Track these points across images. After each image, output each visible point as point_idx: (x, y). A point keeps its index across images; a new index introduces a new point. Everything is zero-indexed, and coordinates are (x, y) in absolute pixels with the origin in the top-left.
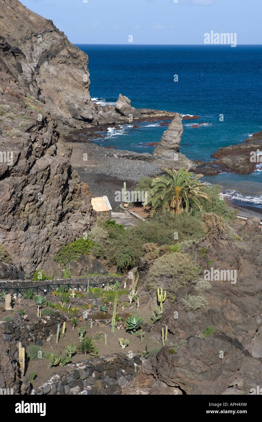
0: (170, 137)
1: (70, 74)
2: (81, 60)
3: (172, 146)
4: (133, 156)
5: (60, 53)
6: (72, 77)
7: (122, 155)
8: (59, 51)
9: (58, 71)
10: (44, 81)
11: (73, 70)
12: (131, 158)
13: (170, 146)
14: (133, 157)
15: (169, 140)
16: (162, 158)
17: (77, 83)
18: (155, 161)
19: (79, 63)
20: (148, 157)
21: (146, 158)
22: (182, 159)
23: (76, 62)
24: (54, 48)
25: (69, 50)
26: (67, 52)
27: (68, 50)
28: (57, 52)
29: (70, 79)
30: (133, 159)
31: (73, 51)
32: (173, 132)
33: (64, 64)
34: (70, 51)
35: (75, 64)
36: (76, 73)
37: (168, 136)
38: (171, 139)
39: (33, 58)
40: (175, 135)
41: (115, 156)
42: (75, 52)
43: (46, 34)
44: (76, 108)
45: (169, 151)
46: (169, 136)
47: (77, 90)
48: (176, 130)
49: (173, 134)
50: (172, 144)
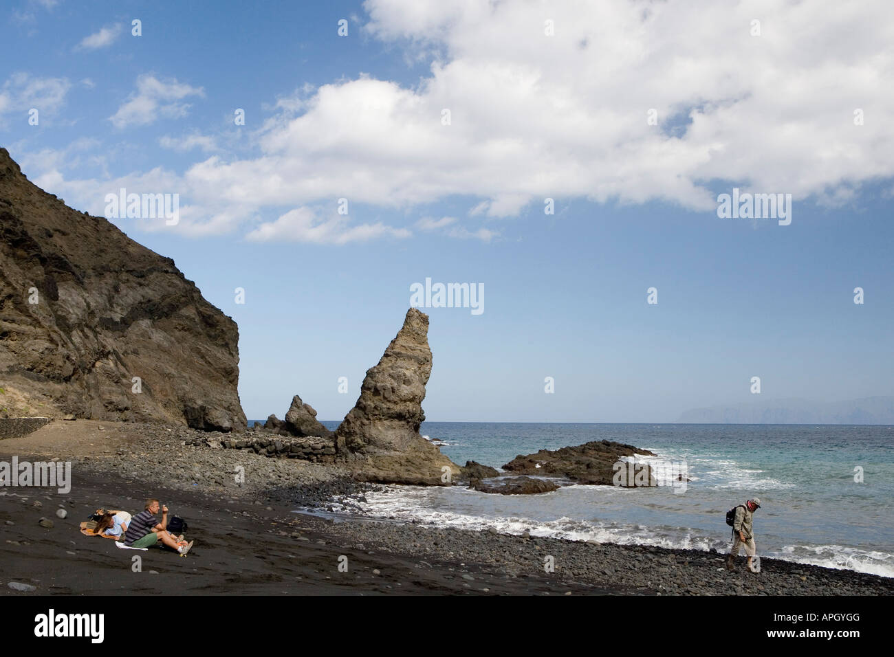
0: (393, 377)
1: (199, 352)
2: (222, 330)
3: (398, 408)
4: (270, 443)
5: (179, 310)
6: (203, 357)
7: (236, 441)
8: (178, 306)
9: (172, 342)
10: (135, 352)
11: (206, 346)
12: (263, 451)
13: (391, 405)
14: (271, 448)
15: (389, 386)
16: (364, 449)
17: (212, 371)
18: (344, 460)
19: (219, 336)
20: (320, 446)
21: (316, 452)
22: (430, 456)
23: (213, 333)
24: (168, 300)
25: (200, 309)
26: (194, 311)
27: (197, 308)
28: (174, 308)
29: (197, 359)
30: (270, 454)
31: (208, 313)
32: (399, 362)
33: (187, 333)
34: (201, 312)
35: (210, 336)
36: (210, 351)
37: (384, 374)
38: (395, 385)
39: (114, 305)
40: (408, 373)
41: (214, 445)
42: (212, 314)
43: (155, 274)
44: (196, 407)
45: (387, 423)
46: (386, 376)
47: (209, 382)
48: (410, 358)
49: (400, 369)
50: (397, 399)
